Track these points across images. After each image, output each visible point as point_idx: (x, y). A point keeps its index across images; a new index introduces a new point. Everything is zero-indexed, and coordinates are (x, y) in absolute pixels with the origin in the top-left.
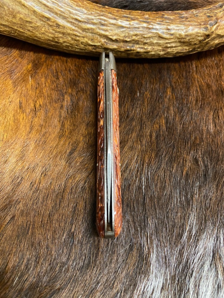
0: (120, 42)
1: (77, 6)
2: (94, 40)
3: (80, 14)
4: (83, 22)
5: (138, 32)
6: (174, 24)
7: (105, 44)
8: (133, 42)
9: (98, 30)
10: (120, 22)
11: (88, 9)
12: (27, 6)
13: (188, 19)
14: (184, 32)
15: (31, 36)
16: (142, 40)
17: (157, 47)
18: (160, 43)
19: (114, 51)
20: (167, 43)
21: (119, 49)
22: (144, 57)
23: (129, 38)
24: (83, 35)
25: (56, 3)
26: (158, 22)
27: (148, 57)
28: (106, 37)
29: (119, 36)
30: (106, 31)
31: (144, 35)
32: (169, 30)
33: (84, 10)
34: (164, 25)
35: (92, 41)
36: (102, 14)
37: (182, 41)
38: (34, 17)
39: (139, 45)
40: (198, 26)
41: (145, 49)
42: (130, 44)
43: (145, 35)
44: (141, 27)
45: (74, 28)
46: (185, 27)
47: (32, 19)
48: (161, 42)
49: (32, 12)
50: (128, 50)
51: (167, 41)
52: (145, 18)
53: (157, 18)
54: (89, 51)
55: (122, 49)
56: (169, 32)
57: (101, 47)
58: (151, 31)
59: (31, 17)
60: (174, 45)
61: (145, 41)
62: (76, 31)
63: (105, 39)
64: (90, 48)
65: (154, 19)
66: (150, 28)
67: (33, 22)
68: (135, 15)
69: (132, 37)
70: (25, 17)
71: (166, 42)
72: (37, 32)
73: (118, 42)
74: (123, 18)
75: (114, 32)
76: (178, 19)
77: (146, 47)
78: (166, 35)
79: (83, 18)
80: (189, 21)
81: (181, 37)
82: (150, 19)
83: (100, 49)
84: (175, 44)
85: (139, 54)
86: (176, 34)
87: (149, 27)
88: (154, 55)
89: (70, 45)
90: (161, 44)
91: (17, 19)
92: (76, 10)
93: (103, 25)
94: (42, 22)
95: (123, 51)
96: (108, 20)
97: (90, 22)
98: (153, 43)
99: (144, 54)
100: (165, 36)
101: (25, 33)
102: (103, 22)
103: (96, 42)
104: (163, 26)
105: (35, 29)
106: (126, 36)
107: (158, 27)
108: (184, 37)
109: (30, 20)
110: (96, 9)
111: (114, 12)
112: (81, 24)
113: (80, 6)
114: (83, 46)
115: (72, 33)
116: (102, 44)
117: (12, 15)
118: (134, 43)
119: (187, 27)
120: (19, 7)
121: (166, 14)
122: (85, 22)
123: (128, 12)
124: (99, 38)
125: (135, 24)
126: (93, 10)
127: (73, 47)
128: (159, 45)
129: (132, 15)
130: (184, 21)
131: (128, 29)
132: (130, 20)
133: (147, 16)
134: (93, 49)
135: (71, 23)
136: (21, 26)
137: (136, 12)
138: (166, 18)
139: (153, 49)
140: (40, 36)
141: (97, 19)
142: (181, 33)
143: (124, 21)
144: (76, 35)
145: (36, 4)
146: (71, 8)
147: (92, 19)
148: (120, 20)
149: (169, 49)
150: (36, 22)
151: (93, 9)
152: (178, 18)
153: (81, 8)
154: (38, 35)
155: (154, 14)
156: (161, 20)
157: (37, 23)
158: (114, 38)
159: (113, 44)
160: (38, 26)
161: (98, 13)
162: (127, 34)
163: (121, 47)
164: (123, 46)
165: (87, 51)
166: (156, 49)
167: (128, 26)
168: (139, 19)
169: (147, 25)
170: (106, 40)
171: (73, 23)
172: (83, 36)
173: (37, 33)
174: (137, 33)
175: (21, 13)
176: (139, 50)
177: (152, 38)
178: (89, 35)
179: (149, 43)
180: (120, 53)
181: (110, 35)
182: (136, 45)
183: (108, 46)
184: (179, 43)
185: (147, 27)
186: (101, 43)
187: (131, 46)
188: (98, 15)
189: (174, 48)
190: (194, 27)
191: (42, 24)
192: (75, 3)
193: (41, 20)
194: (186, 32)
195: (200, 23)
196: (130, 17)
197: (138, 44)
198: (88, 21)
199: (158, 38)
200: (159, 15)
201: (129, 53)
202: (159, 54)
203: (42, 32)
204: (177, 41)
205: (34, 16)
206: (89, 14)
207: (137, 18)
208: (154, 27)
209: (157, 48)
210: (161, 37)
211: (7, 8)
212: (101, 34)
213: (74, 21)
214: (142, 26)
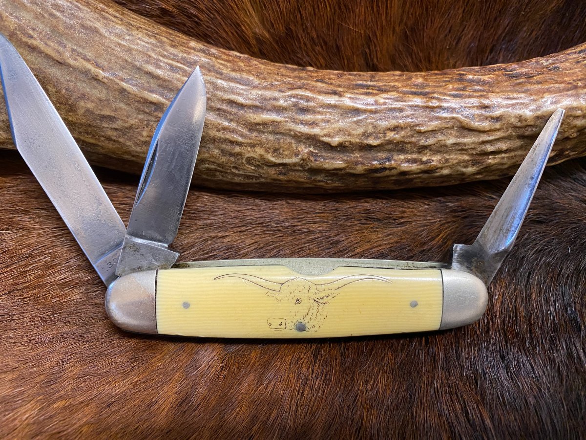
0: (352, 151)
1: (233, 70)
2: (281, 151)
3: (242, 89)
4: (249, 107)
5: (401, 121)
6: (498, 93)
7: (312, 159)
8: (389, 147)
9: (291, 125)
10: (347, 100)
11: (261, 76)
12: (105, 81)
13: (535, 78)
14: (531, 111)
15: (114, 153)
16: (413, 140)
17: (456, 154)
18: (465, 145)
19: (336, 174)
20: (484, 143)
21: (351, 168)
22: (420, 185)
23: (377, 138)
24: (250, 139)
25: (180, 68)
26: (453, 92)
27: (431, 185)
28: (313, 140)
29: (349, 135)
30: (314, 124)
31: (418, 125)
32: (488, 110)
33: (251, 78)
34: (470, 97)
35: (276, 154)
36: (299, 83)
37: (527, 133)
38: (122, 105)
39: (407, 153)
40: (570, 93)
41: (423, 163)
42: (379, 154)
43: (422, 126)
44: (409, 106)
45: (225, 123)
46: (532, 98)
47: (116, 110)
48: (469, 140)
49: (117, 93)
50: (376, 170)
51: (485, 138)
52: (414, 85)
53: (447, 83)
54: (268, 181)
55: (360, 169)
56: (488, 114)
57: (300, 168)
58: (437, 115)
59: (114, 105)
60: (503, 146)
61: (423, 141)
62: (233, 131)
63: (310, 147)
64: (272, 171)
65: (440, 86)
66: (432, 109)
67: (119, 116)
68: (387, 80)
69: (385, 134)
70: (100, 107)
71: (481, 139)
72: (130, 140)
73: (347, 151)
74: (357, 89)
75: (333, 126)
76: (506, 81)
77: (425, 159)
78: (479, 122)
79: (249, 99)
80: (539, 83)
81: (525, 123)
82: (428, 86)
83: (298, 174)
84: (505, 143)
85: (407, 177)
86: (510, 117)
87: (431, 104)
88: (448, 176)
89: (219, 168)
90: (467, 147)
91: (79, 113)
92: (231, 80)
93: (304, 110)
94: (141, 116)
95: (363, 172)
96: (318, 97)
97: (269, 107)
98: (445, 146)
99: (420, 175)
100: (476, 124)
101: (98, 146)
102: (303, 104)
103: (287, 155)
104: (468, 100)
105: (125, 135)
106: (368, 132)
107: (454, 103)
108: (532, 123)
109: (113, 114)
110: (282, 75)
111: (329, 79)
112: (246, 111)
113: (242, 71)
114: (253, 168)
115: (222, 136)
116: (303, 159)
117: (65, 104)
118: (390, 151)
119: (536, 97)
120: (85, 85)
121: (468, 72)
122: (257, 107)
123: (368, 75)
124: (294, 145)
125: (389, 101)
126: (276, 76)
127: (227, 173)
128: (461, 148)
129: (378, 81)
130: (525, 82)
131: (374, 116)
132: (375, 92)
133: (420, 80)
134: (281, 173)
135: (217, 113)
136: (90, 130)
137: (388, 74)
138: (471, 81)
139: (447, 161)
140: (138, 149)
141: (285, 96)
142: (522, 114)
143: (362, 97)
144: (232, 142)
145: (127, 73)
146: (218, 76)
147: (275, 99)
148: (349, 95)
149: (490, 157)
150: (127, 117)
151: (275, 74)
152: (505, 78)
153: (244, 75)
154: (134, 148)
155: (436, 74)
156: (461, 86)
157: (129, 120)
158: (336, 140)
159: (332, 156)
160: (131, 127)
161: (289, 83)
162: (370, 127)
163: (356, 163)
164: (360, 159)
165: (263, 180)
166: (455, 162)
167: (374, 107)
168: (399, 88)
169: (424, 100)
170: (315, 149)
171: (224, 111)
172: (251, 141)
173: (128, 143)
174: (400, 123)
175: (88, 99)
176: (405, 167)
177: (442, 133)
178: (266, 139)
179: (434, 147)
180: (353, 179)
181: (325, 135)
182: (398, 155)
183: (321, 162)
184: (517, 141)
185: (425, 104)
186: (300, 156)
187: (383, 159)
188: (289, 86)
189: (503, 155)
190: (557, 95)
191: (141, 120)
192: (229, 64)
193: (140, 111)
194: (538, 108)
195: (574, 83)
196: (375, 86)
197: (402, 151)
198: (262, 103)
199: (457, 131)
200: (450, 76)
201: (379, 178)
202: (463, 174)
203: (143, 139)
204: (514, 134)
205: (123, 102)
206: (265, 88)
207: (394, 86)
208: (445, 105)
209: (456, 159)
210: (465, 129)
211: (54, 90)
212: (299, 134)
213: (227, 106)
214: (410, 103)
